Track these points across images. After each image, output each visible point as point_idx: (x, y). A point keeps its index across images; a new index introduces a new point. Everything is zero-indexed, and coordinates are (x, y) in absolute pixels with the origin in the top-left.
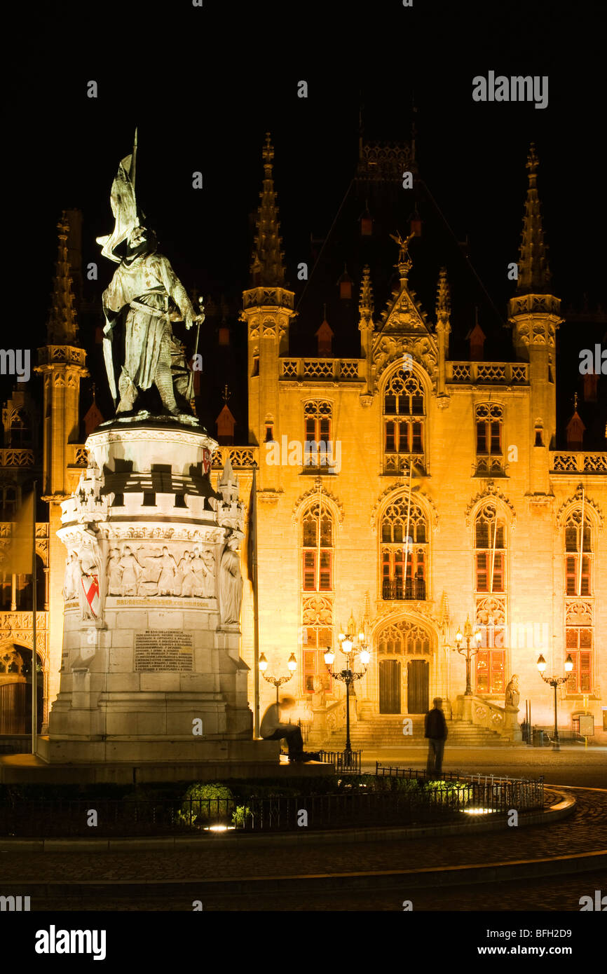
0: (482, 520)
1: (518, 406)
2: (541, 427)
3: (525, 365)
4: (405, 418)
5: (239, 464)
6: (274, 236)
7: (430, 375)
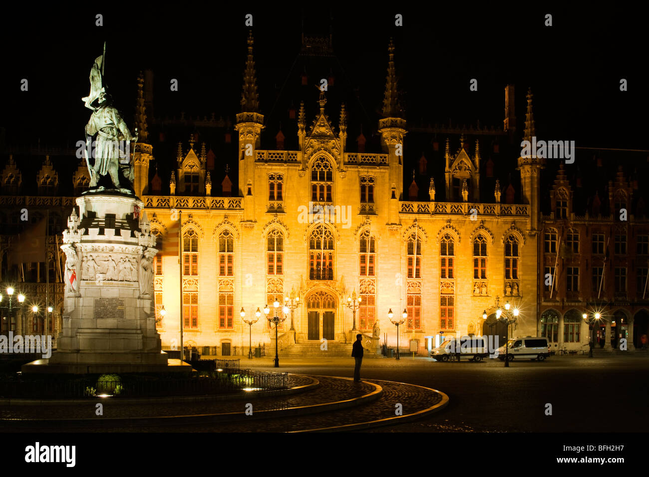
0: (363, 238)
1: (383, 177)
2: (395, 188)
3: (387, 155)
4: (322, 183)
5: (233, 207)
6: (253, 85)
7: (336, 160)
